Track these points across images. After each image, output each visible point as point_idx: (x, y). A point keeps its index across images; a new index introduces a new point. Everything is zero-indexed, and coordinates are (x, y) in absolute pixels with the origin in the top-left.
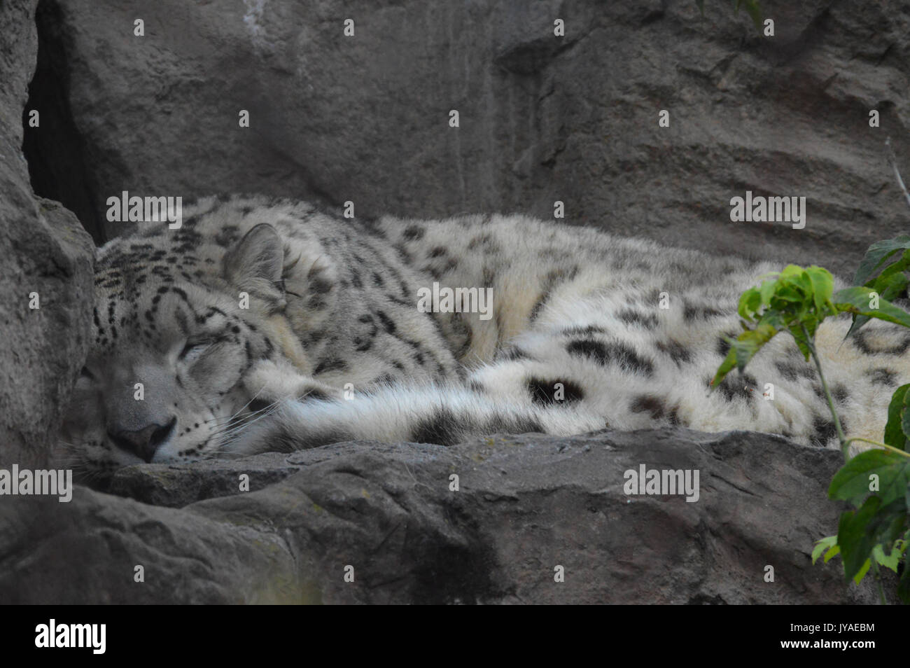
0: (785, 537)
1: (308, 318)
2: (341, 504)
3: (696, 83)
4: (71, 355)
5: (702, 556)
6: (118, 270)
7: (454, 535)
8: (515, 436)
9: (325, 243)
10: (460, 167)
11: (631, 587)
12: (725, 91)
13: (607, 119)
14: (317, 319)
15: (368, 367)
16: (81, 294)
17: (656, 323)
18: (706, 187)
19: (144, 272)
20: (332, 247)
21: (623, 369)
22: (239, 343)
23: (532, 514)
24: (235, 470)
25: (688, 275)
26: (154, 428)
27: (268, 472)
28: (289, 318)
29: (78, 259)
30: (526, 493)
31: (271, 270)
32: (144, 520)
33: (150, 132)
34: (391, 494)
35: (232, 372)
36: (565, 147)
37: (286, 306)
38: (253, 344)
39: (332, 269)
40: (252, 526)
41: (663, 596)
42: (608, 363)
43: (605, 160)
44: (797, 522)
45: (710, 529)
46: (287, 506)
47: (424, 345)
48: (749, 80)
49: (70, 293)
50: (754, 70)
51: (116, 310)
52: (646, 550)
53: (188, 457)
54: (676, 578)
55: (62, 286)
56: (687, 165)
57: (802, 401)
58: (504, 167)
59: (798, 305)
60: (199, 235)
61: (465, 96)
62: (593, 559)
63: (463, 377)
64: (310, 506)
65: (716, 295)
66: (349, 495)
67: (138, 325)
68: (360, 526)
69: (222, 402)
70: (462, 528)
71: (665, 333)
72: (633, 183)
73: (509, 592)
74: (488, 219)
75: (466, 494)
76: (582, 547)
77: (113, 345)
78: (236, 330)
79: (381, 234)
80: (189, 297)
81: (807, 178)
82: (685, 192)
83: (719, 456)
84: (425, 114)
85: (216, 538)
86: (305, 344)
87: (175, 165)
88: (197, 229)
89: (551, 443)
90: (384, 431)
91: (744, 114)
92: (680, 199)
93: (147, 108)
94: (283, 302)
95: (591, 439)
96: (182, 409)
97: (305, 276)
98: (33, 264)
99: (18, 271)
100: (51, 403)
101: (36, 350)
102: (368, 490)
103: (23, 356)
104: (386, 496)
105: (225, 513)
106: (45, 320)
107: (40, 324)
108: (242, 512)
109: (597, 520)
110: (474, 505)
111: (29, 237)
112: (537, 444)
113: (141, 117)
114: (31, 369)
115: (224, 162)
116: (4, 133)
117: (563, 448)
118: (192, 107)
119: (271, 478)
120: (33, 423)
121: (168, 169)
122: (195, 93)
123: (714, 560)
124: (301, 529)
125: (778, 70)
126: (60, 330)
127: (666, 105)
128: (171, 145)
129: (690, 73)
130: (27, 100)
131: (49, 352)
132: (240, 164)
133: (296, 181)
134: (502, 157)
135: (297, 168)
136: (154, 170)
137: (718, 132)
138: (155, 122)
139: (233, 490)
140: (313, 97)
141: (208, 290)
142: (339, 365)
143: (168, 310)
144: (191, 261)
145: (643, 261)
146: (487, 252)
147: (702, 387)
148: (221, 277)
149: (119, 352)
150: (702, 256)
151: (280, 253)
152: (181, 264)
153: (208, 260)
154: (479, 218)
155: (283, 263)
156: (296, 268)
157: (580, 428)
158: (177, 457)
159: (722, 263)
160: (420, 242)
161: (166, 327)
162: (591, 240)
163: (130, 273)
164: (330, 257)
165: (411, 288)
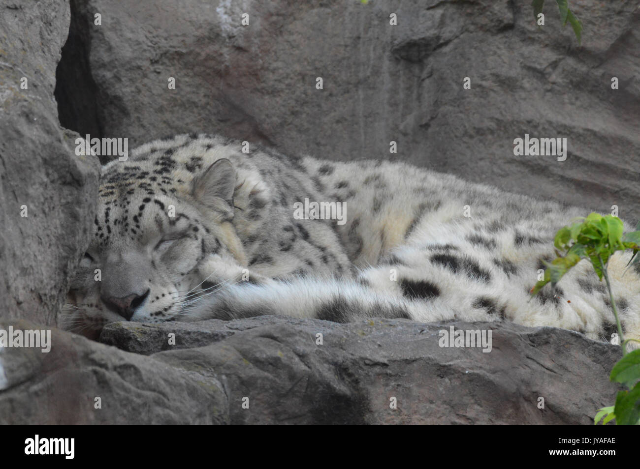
0: (577, 404)
1: (247, 225)
2: (263, 360)
3: (534, 76)
4: (79, 242)
5: (516, 414)
6: (113, 184)
7: (342, 388)
8: (389, 320)
9: (263, 173)
10: (362, 124)
12: (554, 83)
14: (254, 226)
15: (287, 263)
16: (89, 199)
17: (495, 245)
19: (132, 187)
20: (268, 176)
21: (469, 276)
22: (197, 239)
23: (397, 376)
24: (189, 331)
25: (519, 211)
26: (134, 296)
27: (213, 333)
28: (234, 225)
29: (88, 174)
30: (395, 361)
31: (226, 191)
32: (122, 363)
33: (145, 85)
34: (298, 355)
35: (192, 260)
36: (437, 115)
37: (233, 217)
38: (207, 242)
39: (266, 191)
40: (199, 372)
42: (458, 271)
43: (465, 127)
44: (586, 394)
45: (523, 396)
46: (224, 359)
47: (329, 250)
48: (571, 77)
49: (81, 197)
50: (576, 69)
51: (111, 213)
52: (478, 408)
53: (157, 317)
55: (75, 192)
57: (595, 308)
58: (393, 126)
59: (597, 242)
60: (174, 162)
61: (368, 74)
62: (439, 411)
63: (355, 274)
64: (241, 359)
65: (539, 227)
66: (268, 354)
67: (127, 225)
68: (275, 377)
69: (183, 280)
70: (347, 382)
71: (501, 253)
72: (484, 144)
74: (379, 164)
75: (351, 359)
76: (431, 402)
77: (108, 238)
78: (196, 229)
79: (303, 169)
80: (165, 208)
81: (608, 149)
83: (533, 344)
84: (340, 85)
85: (173, 379)
86: (245, 243)
87: (161, 110)
88: (173, 158)
89: (415, 326)
90: (297, 310)
91: (567, 101)
93: (143, 68)
94: (231, 214)
95: (443, 326)
96: (154, 284)
97: (247, 196)
98: (56, 176)
99: (45, 179)
100: (62, 274)
101: (54, 237)
102: (283, 351)
103: (45, 240)
104: (295, 356)
105: (181, 361)
106: (62, 215)
107: (58, 218)
108: (193, 361)
109: (443, 384)
110: (357, 367)
111: (55, 156)
112: (405, 326)
113: (139, 74)
114: (50, 250)
115: (195, 110)
116: (42, 82)
117: (423, 331)
118: (175, 69)
119: (214, 338)
120: (49, 287)
121: (156, 112)
122: (178, 60)
123: (525, 418)
124: (233, 376)
125: (593, 71)
126: (72, 223)
127: (512, 91)
128: (160, 95)
129: (529, 68)
130: (59, 59)
131: (64, 239)
132: (207, 112)
133: (245, 126)
134: (392, 119)
135: (247, 117)
136: (146, 112)
137: (546, 112)
138: (149, 78)
139: (187, 345)
140: (262, 68)
141: (179, 202)
142: (267, 260)
143: (151, 215)
144: (167, 180)
145: (488, 200)
146: (377, 187)
147: (524, 294)
148: (189, 194)
149: (111, 242)
150: (530, 199)
151: (232, 179)
152: (160, 183)
153: (179, 181)
154: (373, 163)
155: (234, 185)
156: (241, 190)
157: (435, 317)
158: (148, 316)
159: (544, 205)
160: (329, 177)
161: (147, 227)
162: (451, 183)
163: (122, 187)
164: (266, 183)
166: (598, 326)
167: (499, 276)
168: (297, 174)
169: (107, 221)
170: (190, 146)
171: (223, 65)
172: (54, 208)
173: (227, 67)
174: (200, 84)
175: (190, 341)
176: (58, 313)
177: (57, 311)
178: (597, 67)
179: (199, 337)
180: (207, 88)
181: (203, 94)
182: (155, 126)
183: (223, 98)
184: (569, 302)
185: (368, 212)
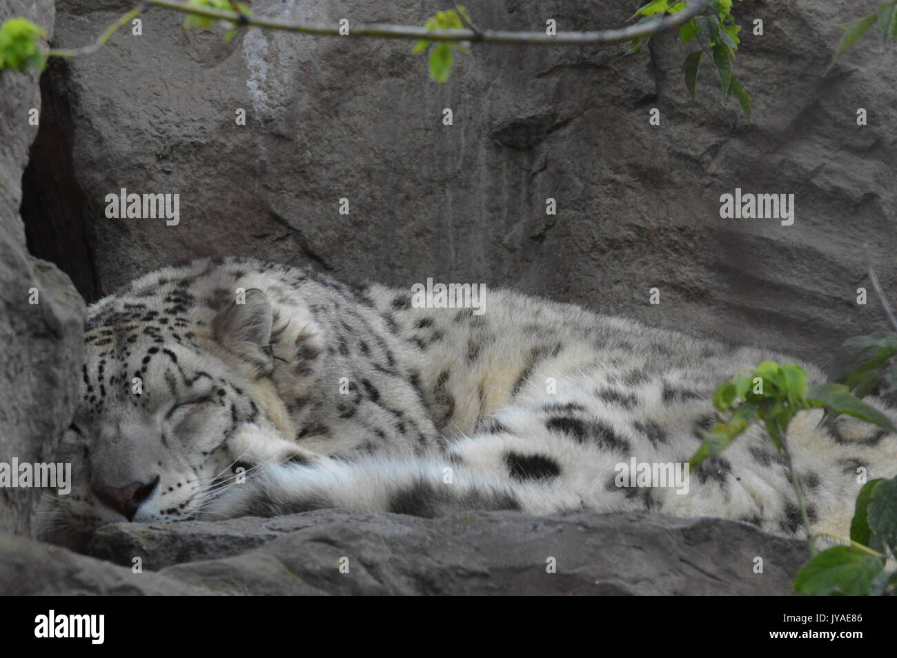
1: (294, 383)
2: (316, 573)
3: (687, 167)
4: (57, 415)
6: (110, 328)
9: (314, 309)
10: (451, 237)
12: (714, 175)
13: (597, 197)
14: (303, 385)
15: (349, 435)
16: (70, 356)
17: (635, 403)
18: (692, 269)
19: (135, 332)
20: (321, 314)
21: (600, 447)
22: (223, 405)
24: (214, 534)
25: (669, 356)
26: (138, 485)
27: (246, 537)
28: (276, 383)
29: (69, 322)
30: (498, 570)
31: (259, 335)
32: (120, 584)
33: (149, 190)
34: (365, 565)
35: (217, 432)
36: (555, 223)
37: (273, 370)
38: (239, 407)
39: (319, 336)
42: (585, 440)
43: (593, 238)
46: (263, 573)
47: (407, 415)
48: (737, 166)
49: (59, 354)
50: (743, 156)
51: (106, 368)
53: (169, 516)
55: (52, 347)
56: (673, 246)
57: (774, 487)
58: (495, 239)
59: (773, 400)
60: (191, 297)
61: (459, 168)
63: (443, 448)
64: (285, 573)
65: (695, 377)
66: (324, 564)
67: (128, 385)
69: (206, 462)
71: (644, 413)
72: (620, 261)
75: (438, 568)
77: (101, 402)
78: (222, 392)
79: (369, 303)
80: (179, 360)
81: (790, 265)
82: (671, 272)
83: (689, 542)
84: (420, 184)
86: (290, 409)
88: (190, 291)
89: (525, 521)
90: (362, 499)
92: (665, 279)
93: (147, 167)
94: (269, 366)
95: (564, 519)
96: (166, 468)
97: (293, 342)
98: (24, 325)
99: (9, 331)
101: (23, 409)
103: (10, 414)
104: (360, 567)
105: (202, 578)
106: (34, 380)
107: (28, 384)
108: (217, 578)
110: (446, 579)
111: (22, 298)
112: (512, 522)
113: (142, 175)
114: (17, 428)
115: (220, 223)
116: (2, 195)
117: (536, 527)
118: (192, 167)
119: (249, 543)
122: (196, 154)
125: (767, 157)
126: (48, 390)
127: (656, 187)
129: (681, 156)
130: (27, 163)
131: (37, 412)
132: (236, 226)
133: (290, 244)
134: (493, 230)
135: (291, 231)
136: (152, 228)
137: (705, 215)
138: (155, 180)
139: (210, 554)
140: (311, 163)
141: (198, 353)
142: (322, 430)
143: (158, 371)
144: (182, 322)
145: (626, 340)
146: (473, 326)
148: (211, 339)
149: (107, 410)
150: (684, 338)
151: (269, 318)
152: (173, 326)
153: (199, 323)
155: (271, 329)
156: (285, 334)
157: (555, 505)
158: (158, 515)
159: (703, 346)
160: (406, 312)
161: (155, 387)
162: (575, 318)
163: (122, 332)
164: (318, 324)
165: (396, 357)
166: (779, 511)
167: (642, 446)
168: (362, 310)
169: (101, 378)
170: (213, 275)
171: (257, 161)
172: (22, 370)
173: (263, 163)
174: (227, 187)
175: (215, 549)
176: (31, 515)
177: (29, 513)
178: (773, 152)
179: (228, 543)
180: (235, 192)
181: (230, 200)
182: (164, 247)
183: (260, 206)
184: (739, 479)
185: (461, 361)
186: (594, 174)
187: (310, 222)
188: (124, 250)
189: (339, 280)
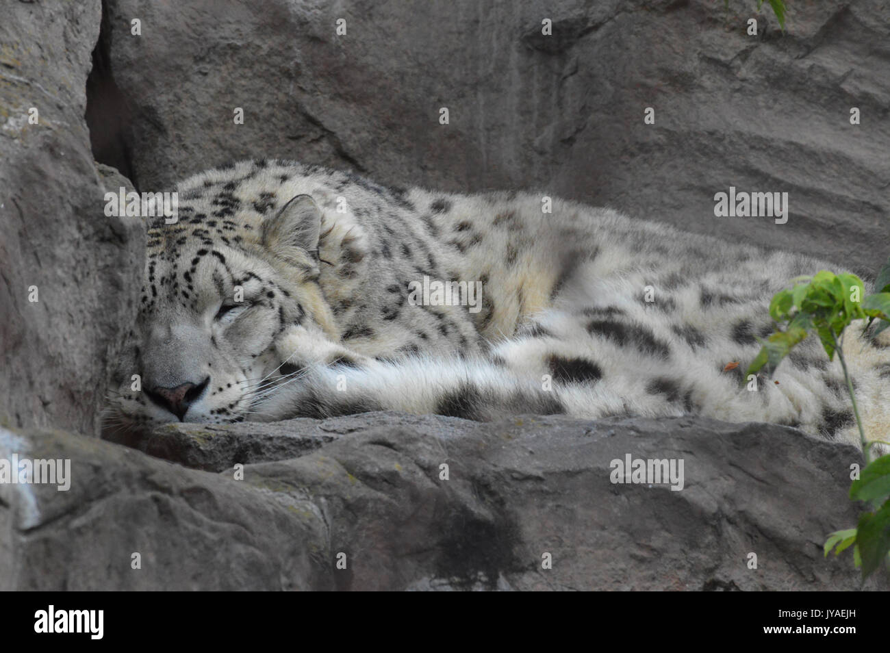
0: (798, 527)
1: (339, 286)
2: (374, 475)
3: (717, 71)
4: (122, 319)
5: (718, 542)
6: (159, 230)
7: (482, 511)
9: (358, 213)
10: (483, 140)
11: (648, 569)
12: (744, 80)
13: (628, 101)
14: (348, 287)
15: (392, 337)
16: (134, 260)
17: (674, 307)
18: (721, 172)
19: (184, 234)
20: (365, 217)
21: (641, 351)
22: (273, 308)
23: (555, 494)
24: (271, 435)
25: (704, 260)
27: (303, 439)
28: (321, 286)
29: (134, 226)
30: (552, 474)
31: (306, 240)
32: (190, 485)
33: (187, 91)
34: (423, 468)
35: (266, 336)
36: (585, 126)
37: (319, 275)
38: (287, 309)
39: (364, 240)
40: (289, 493)
41: (679, 579)
42: (626, 344)
43: (624, 141)
44: (809, 513)
45: (727, 516)
46: (323, 475)
47: (448, 317)
48: (767, 71)
49: (124, 258)
50: (773, 61)
51: (157, 269)
52: (666, 534)
53: (219, 416)
54: (693, 562)
55: (117, 251)
56: (703, 150)
57: (812, 391)
58: (526, 142)
59: (829, 310)
60: (237, 200)
61: (491, 71)
62: (613, 540)
63: (485, 349)
64: (344, 475)
65: (732, 281)
66: (382, 467)
67: (176, 285)
68: (391, 498)
69: (254, 364)
70: (489, 504)
71: (682, 317)
72: (650, 165)
73: (531, 568)
74: (512, 197)
75: (494, 472)
76: (603, 528)
77: (153, 302)
78: (271, 295)
79: (409, 206)
80: (227, 261)
81: (819, 169)
82: (700, 176)
83: (737, 446)
84: (452, 87)
85: (257, 505)
86: (335, 311)
87: (209, 124)
88: (236, 194)
89: (578, 425)
90: (410, 401)
91: (761, 104)
92: (695, 182)
93: (184, 68)
94: (316, 271)
95: (616, 424)
96: (216, 369)
97: (337, 246)
98: (91, 230)
99: (77, 235)
100: (100, 363)
101: (89, 312)
102: (401, 463)
103: (77, 317)
104: (418, 470)
105: (263, 479)
106: (99, 283)
107: (94, 288)
108: (279, 479)
109: (619, 503)
110: (502, 482)
111: (90, 204)
112: (564, 426)
113: (179, 77)
114: (84, 331)
115: (256, 124)
116: (69, 101)
117: (589, 431)
118: (228, 69)
119: (306, 445)
120: (83, 382)
121: (202, 128)
122: (232, 56)
123: (729, 547)
124: (335, 498)
125: (797, 62)
126: (113, 294)
127: (686, 91)
128: (206, 105)
129: (712, 61)
130: (90, 69)
131: (102, 315)
132: (272, 127)
133: (324, 145)
134: (524, 132)
135: (325, 133)
136: (188, 128)
137: (735, 119)
138: (192, 82)
139: (268, 455)
140: (345, 66)
141: (245, 255)
142: (367, 332)
143: (207, 272)
144: (230, 226)
145: (662, 244)
146: (511, 229)
147: (716, 373)
148: (259, 244)
149: (158, 310)
150: (718, 242)
151: (317, 222)
152: (221, 229)
153: (246, 226)
154: (504, 195)
155: (319, 231)
156: (330, 237)
157: (598, 408)
158: (208, 414)
159: (738, 250)
160: (446, 215)
161: (203, 288)
162: (611, 222)
163: (171, 235)
164: (362, 227)
165: (437, 260)
166: (818, 415)
167: (680, 350)
168: (403, 213)
169: (152, 279)
170: (258, 178)
171: (292, 63)
172: (88, 273)
173: (297, 65)
174: (262, 89)
175: (273, 450)
176: (95, 415)
177: (93, 414)
178: (803, 57)
179: (285, 445)
180: (271, 94)
181: (266, 102)
182: (201, 148)
183: (294, 108)
184: (777, 383)
185: (501, 264)
186: (624, 78)
187: (344, 124)
188: (160, 150)
189: (379, 183)
